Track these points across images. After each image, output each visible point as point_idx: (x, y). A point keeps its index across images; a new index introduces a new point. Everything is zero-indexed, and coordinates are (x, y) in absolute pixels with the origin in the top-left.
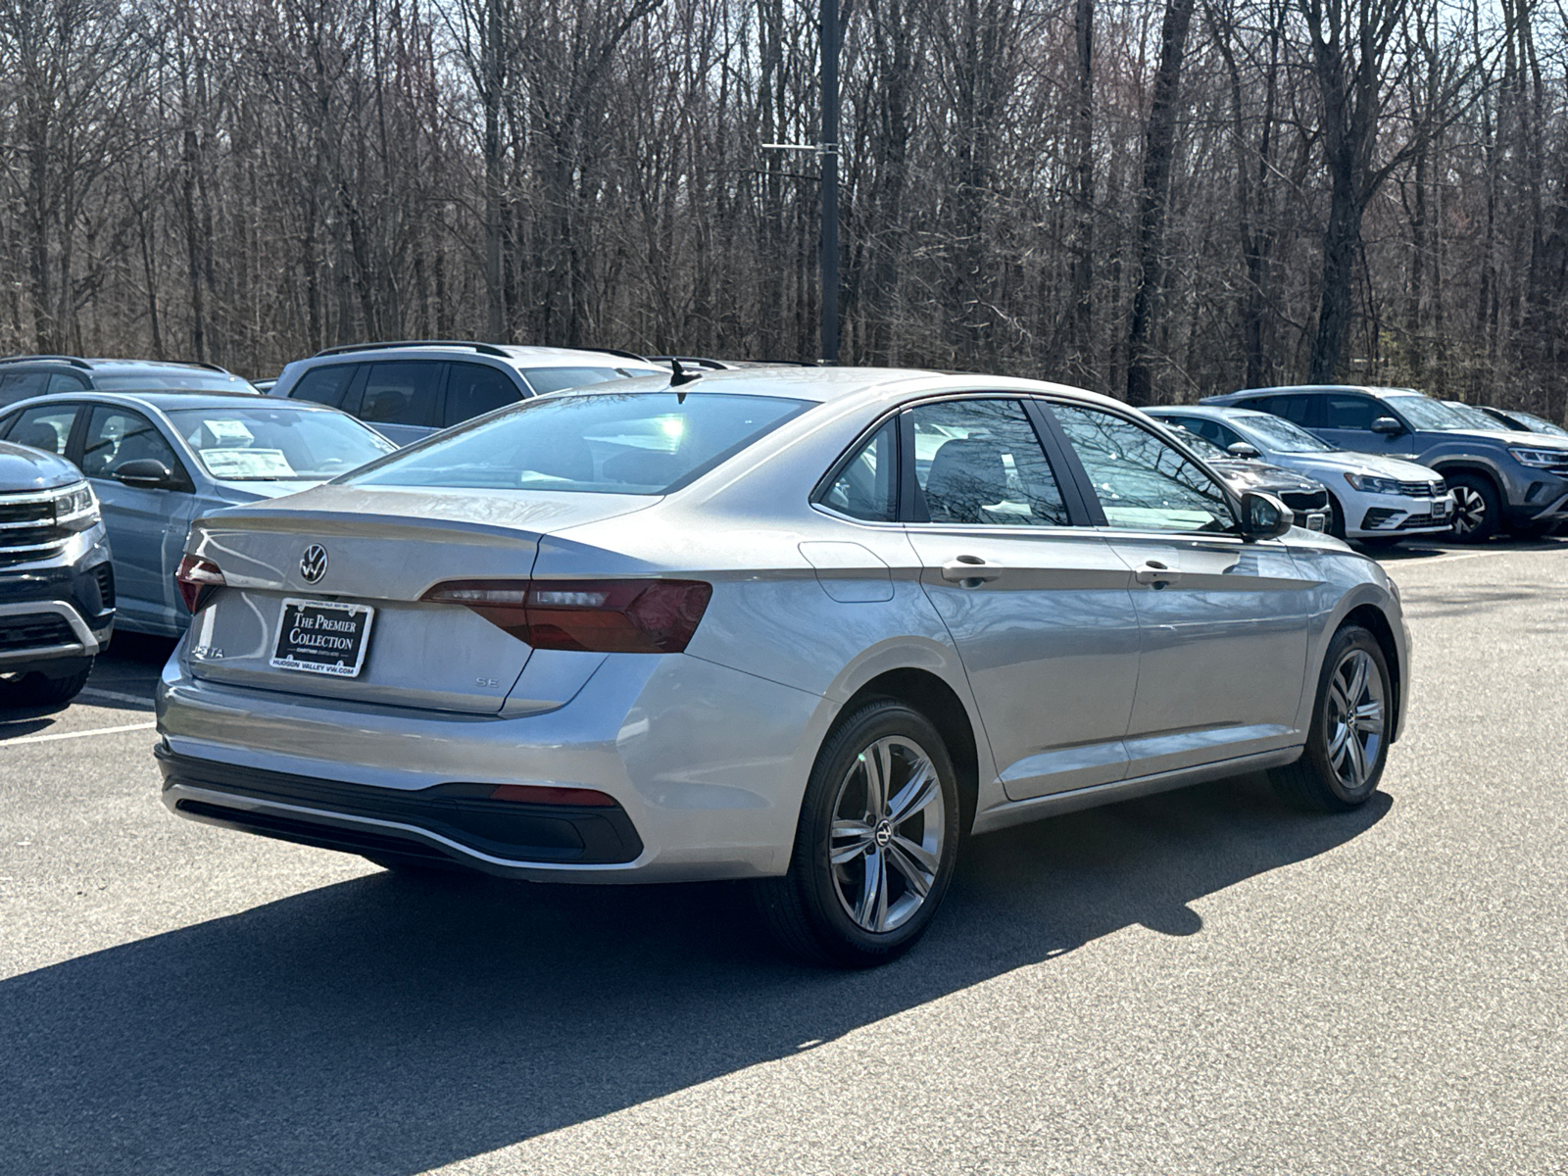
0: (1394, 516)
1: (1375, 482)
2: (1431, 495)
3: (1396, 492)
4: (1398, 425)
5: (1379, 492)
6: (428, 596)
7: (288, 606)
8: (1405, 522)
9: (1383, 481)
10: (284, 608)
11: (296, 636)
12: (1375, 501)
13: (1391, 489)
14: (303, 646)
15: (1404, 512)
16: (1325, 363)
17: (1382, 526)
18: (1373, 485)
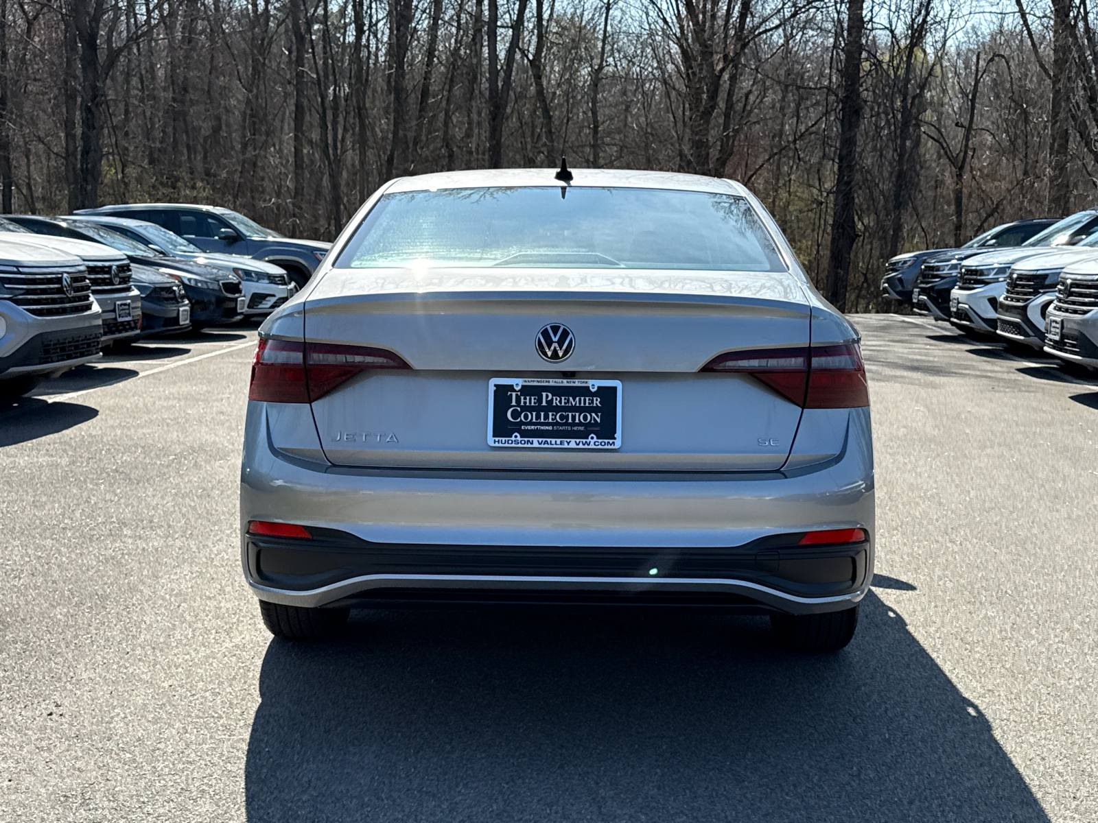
0: (268, 299)
1: (253, 275)
2: (285, 284)
3: (267, 281)
4: (235, 234)
5: (257, 281)
6: (711, 369)
7: (495, 385)
8: (275, 303)
9: (257, 273)
10: (492, 389)
11: (515, 414)
12: (257, 288)
13: (264, 279)
14: (531, 423)
15: (274, 296)
16: (89, 187)
17: (260, 306)
18: (252, 276)
